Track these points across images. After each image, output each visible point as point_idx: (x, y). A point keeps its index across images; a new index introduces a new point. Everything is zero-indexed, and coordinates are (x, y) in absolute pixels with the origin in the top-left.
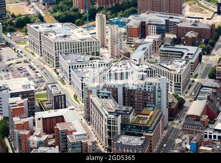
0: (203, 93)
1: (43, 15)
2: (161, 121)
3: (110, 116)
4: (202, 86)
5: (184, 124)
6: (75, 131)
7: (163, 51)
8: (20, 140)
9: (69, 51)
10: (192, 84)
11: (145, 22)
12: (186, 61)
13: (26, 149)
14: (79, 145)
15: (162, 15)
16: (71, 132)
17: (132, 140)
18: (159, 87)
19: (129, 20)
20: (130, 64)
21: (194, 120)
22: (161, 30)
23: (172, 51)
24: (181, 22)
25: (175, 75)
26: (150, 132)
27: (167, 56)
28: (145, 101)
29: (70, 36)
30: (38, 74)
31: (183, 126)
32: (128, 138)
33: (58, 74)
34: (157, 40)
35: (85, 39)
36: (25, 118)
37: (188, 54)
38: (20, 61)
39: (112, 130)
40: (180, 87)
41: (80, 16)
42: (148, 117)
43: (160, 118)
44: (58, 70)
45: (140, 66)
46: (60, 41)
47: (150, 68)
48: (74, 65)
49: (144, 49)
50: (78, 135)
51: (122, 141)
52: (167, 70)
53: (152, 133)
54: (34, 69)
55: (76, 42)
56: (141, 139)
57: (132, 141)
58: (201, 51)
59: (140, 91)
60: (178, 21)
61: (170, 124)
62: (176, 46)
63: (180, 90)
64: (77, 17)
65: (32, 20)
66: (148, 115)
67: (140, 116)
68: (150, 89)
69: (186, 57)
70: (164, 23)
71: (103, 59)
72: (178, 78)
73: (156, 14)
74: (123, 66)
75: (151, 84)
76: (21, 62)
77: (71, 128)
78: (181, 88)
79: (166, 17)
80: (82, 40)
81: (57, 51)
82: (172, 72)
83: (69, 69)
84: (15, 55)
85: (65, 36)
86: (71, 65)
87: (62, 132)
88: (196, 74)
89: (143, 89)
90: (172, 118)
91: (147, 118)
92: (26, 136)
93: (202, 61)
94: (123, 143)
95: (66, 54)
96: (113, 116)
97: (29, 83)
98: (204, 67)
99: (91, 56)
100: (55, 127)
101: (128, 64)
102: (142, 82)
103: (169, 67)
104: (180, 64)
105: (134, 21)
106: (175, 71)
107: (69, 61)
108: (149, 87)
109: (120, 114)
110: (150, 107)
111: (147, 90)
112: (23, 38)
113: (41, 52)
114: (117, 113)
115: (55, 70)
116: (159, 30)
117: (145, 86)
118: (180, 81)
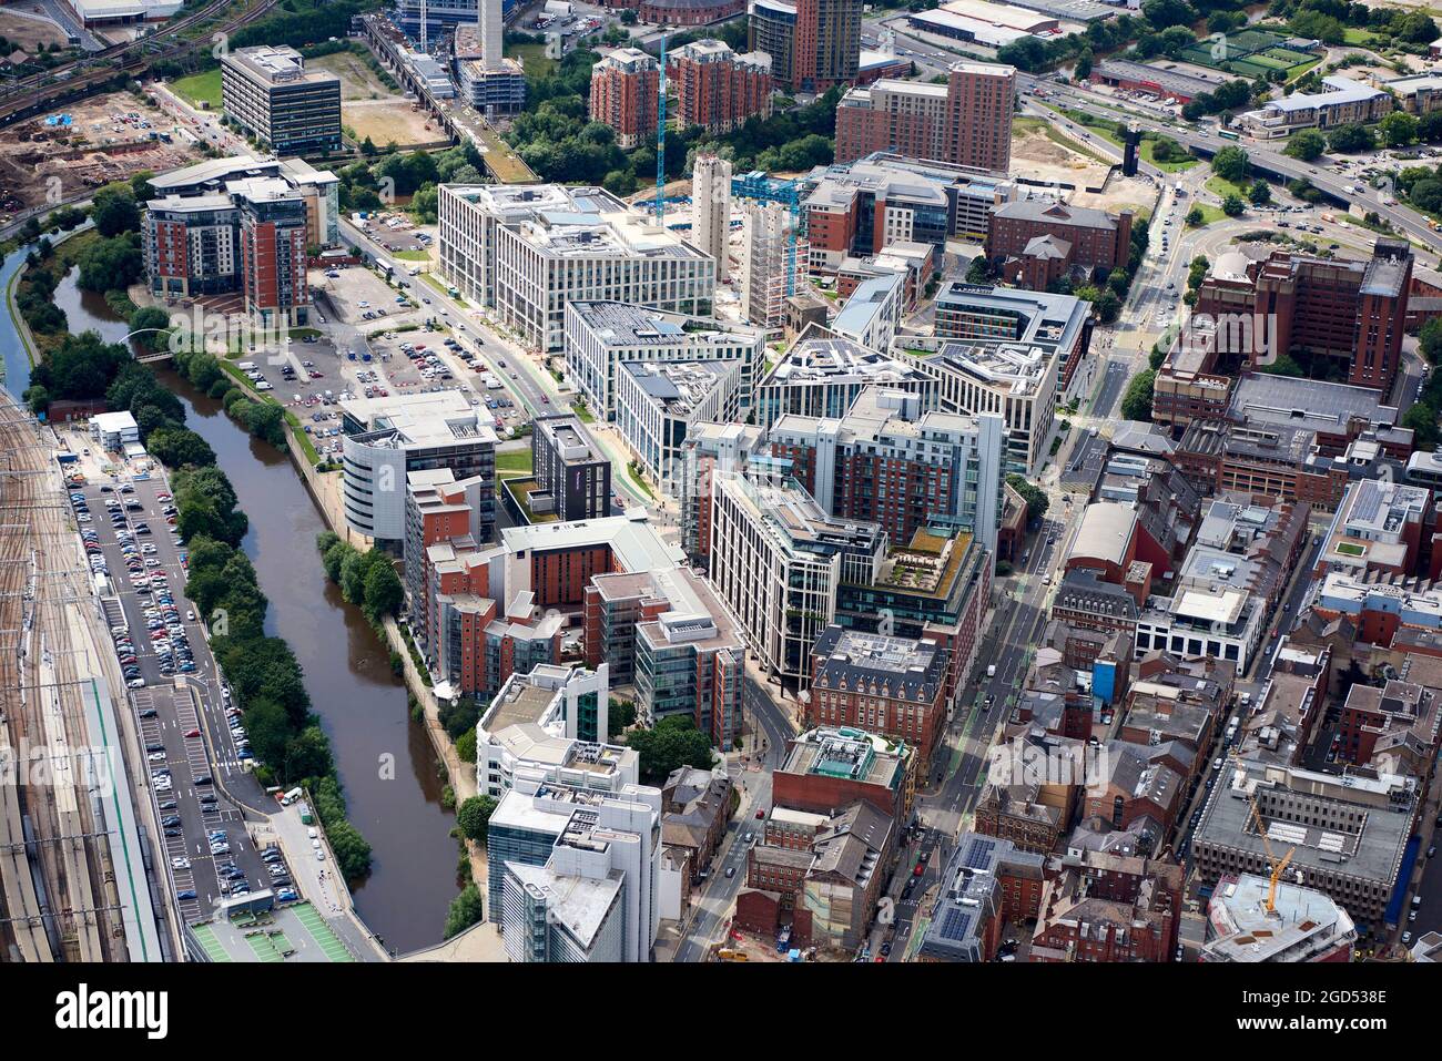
0: (1119, 474)
1: (483, 150)
2: (980, 578)
3: (798, 555)
4: (1113, 449)
5: (1064, 591)
6: (667, 608)
7: (948, 306)
8: (455, 636)
9: (598, 296)
10: (1063, 435)
11: (871, 196)
12: (1045, 349)
13: (476, 666)
14: (684, 663)
15: (928, 170)
16: (653, 612)
17: (888, 650)
18: (974, 451)
19: (813, 186)
20: (842, 353)
21: (1100, 578)
22: (929, 228)
23: (982, 310)
24: (1004, 199)
25: (1009, 401)
26: (950, 619)
27: (962, 325)
28: (918, 499)
29: (605, 239)
30: (483, 375)
31: (1059, 599)
32: (870, 644)
33: (561, 378)
34: (918, 265)
35: (661, 251)
36: (472, 549)
37: (1045, 323)
38: (411, 323)
39: (804, 609)
40: (1025, 447)
41: (619, 159)
42: (939, 562)
43: (977, 566)
44: (561, 364)
45: (880, 363)
46: (568, 255)
47: (916, 374)
48: (626, 350)
49: (877, 296)
50: (680, 625)
51: (851, 654)
52: (976, 383)
53: (953, 625)
54: (468, 357)
55: (627, 262)
56: (921, 647)
57: (884, 656)
58: (1088, 313)
59: (899, 464)
60: (989, 194)
61: (999, 588)
62: (997, 291)
63: (1025, 457)
64: (608, 163)
65: (441, 169)
66: (937, 555)
67: (908, 557)
68: (940, 457)
69: (1039, 333)
70: (943, 201)
71: (730, 331)
72: (1018, 414)
73: (907, 167)
74: (817, 362)
75: (945, 438)
76: (414, 329)
77: (649, 596)
78: (1029, 453)
79: (943, 178)
80: (650, 253)
81: (556, 291)
82: (996, 391)
83: (607, 363)
84: (389, 299)
85: (586, 238)
86: (616, 350)
87: (614, 608)
88: (1071, 398)
89: (910, 455)
90: (1005, 564)
91: (934, 567)
92: (478, 621)
93: (1090, 350)
94: (855, 662)
95: (592, 305)
96: (809, 558)
97: (470, 415)
98: (1100, 374)
99: (685, 318)
100: (588, 590)
101: (834, 353)
102: (910, 430)
103: (982, 369)
104: (1025, 361)
105: (831, 190)
106: (1006, 385)
107: (608, 334)
108: (935, 450)
109: (837, 548)
110: (941, 524)
111: (927, 458)
112: (414, 232)
113: (490, 293)
114: (825, 546)
115: (549, 362)
116: (926, 226)
117: (921, 446)
118: (1027, 426)
